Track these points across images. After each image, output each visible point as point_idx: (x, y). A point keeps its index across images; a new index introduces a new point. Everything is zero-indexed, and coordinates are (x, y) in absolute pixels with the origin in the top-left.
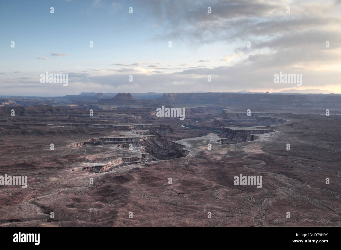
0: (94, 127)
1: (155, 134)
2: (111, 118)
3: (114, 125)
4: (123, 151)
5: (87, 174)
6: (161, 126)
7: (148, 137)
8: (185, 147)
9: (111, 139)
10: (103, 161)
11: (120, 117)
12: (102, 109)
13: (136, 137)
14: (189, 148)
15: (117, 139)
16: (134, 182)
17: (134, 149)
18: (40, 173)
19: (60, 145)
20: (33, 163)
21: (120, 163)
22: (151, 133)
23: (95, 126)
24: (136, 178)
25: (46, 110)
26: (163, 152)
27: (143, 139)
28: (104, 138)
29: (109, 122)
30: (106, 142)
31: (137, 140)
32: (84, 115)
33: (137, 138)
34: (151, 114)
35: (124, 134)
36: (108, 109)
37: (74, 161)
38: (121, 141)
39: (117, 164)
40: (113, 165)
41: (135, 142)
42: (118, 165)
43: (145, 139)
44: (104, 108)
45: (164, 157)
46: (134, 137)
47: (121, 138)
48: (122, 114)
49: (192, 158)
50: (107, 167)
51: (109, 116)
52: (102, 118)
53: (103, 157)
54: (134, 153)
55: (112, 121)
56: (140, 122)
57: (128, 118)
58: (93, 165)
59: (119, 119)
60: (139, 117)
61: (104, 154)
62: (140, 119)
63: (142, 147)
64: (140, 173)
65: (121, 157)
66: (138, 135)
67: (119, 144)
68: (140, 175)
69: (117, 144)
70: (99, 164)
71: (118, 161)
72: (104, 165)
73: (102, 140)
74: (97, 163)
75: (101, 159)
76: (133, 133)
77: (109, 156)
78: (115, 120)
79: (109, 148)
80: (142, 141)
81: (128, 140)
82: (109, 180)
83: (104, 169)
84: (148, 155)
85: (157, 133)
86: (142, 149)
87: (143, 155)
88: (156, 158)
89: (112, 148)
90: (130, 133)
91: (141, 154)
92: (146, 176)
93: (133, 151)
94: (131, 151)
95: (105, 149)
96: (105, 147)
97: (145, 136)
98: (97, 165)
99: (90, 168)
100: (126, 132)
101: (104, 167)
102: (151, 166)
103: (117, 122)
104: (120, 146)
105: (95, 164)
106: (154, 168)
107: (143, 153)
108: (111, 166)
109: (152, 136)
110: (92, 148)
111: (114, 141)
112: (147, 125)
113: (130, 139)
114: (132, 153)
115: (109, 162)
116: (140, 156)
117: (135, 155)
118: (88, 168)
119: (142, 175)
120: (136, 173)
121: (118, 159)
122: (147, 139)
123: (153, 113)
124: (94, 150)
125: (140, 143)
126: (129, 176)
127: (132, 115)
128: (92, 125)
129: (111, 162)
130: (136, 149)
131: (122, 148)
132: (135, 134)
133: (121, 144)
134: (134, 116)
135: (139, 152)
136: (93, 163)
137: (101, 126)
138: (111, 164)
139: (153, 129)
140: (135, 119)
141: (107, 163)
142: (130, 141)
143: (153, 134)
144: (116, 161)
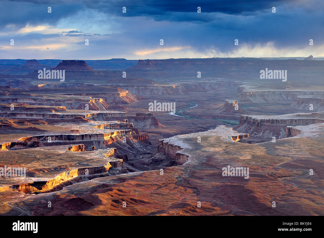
0: (26, 117)
1: (129, 127)
2: (53, 102)
3: (59, 113)
4: (79, 157)
5: (21, 196)
6: (137, 114)
7: (118, 132)
8: (180, 148)
9: (56, 136)
10: (47, 174)
12: (37, 87)
13: (98, 133)
14: (187, 150)
15: (66, 137)
16: (101, 208)
17: (97, 153)
21: (74, 177)
22: (121, 126)
23: (27, 115)
24: (105, 201)
27: (110, 136)
28: (44, 136)
30: (49, 141)
31: (99, 139)
34: (119, 94)
35: (78, 129)
36: (48, 87)
38: (73, 139)
40: (63, 180)
41: (96, 142)
42: (72, 180)
43: (113, 136)
44: (39, 86)
45: (145, 166)
46: (95, 133)
47: (74, 136)
48: (71, 95)
49: (194, 167)
50: (53, 183)
51: (49, 98)
52: (38, 102)
53: (46, 167)
54: (96, 160)
55: (56, 107)
56: (102, 108)
57: (81, 102)
58: (30, 180)
59: (66, 103)
60: (99, 100)
61: (48, 161)
62: (101, 103)
63: (109, 150)
64: (110, 192)
65: (75, 166)
66: (101, 129)
67: (71, 145)
68: (110, 196)
69: (67, 146)
70: (40, 178)
71: (72, 173)
72: (49, 181)
73: (41, 139)
74: (36, 176)
75: (44, 170)
76: (92, 126)
77: (56, 164)
78: (60, 105)
79: (54, 151)
80: (108, 139)
81: (84, 137)
82: (59, 205)
83: (49, 187)
84: (120, 162)
85: (132, 127)
86: (109, 152)
87: (113, 162)
88: (133, 167)
89: (59, 151)
90: (88, 126)
91: (110, 161)
92: (121, 197)
93: (95, 157)
94: (91, 157)
95: (48, 154)
96: (47, 150)
97: (112, 132)
98: (37, 181)
99: (26, 186)
100: (82, 126)
101: (48, 184)
102: (127, 181)
103: (64, 108)
104: (72, 148)
105: (34, 179)
106: (133, 183)
107: (111, 160)
108: (60, 182)
109: (124, 132)
110: (27, 152)
111: (61, 140)
112: (114, 114)
113: (88, 137)
114: (93, 160)
115: (56, 175)
116: (108, 165)
117: (99, 163)
118: (21, 185)
119: (115, 195)
120: (104, 192)
121: (71, 170)
122: (116, 136)
123: (122, 94)
124: (29, 155)
125: (104, 142)
126: (93, 197)
127: (87, 97)
128: (22, 114)
129: (59, 176)
130: (99, 153)
131: (76, 151)
132: (96, 128)
133: (73, 145)
134: (92, 97)
135: (105, 158)
136: (30, 178)
137: (37, 115)
138: (59, 179)
139: (125, 120)
140: (93, 104)
141: (53, 177)
142: (89, 140)
143: (126, 128)
144: (69, 173)
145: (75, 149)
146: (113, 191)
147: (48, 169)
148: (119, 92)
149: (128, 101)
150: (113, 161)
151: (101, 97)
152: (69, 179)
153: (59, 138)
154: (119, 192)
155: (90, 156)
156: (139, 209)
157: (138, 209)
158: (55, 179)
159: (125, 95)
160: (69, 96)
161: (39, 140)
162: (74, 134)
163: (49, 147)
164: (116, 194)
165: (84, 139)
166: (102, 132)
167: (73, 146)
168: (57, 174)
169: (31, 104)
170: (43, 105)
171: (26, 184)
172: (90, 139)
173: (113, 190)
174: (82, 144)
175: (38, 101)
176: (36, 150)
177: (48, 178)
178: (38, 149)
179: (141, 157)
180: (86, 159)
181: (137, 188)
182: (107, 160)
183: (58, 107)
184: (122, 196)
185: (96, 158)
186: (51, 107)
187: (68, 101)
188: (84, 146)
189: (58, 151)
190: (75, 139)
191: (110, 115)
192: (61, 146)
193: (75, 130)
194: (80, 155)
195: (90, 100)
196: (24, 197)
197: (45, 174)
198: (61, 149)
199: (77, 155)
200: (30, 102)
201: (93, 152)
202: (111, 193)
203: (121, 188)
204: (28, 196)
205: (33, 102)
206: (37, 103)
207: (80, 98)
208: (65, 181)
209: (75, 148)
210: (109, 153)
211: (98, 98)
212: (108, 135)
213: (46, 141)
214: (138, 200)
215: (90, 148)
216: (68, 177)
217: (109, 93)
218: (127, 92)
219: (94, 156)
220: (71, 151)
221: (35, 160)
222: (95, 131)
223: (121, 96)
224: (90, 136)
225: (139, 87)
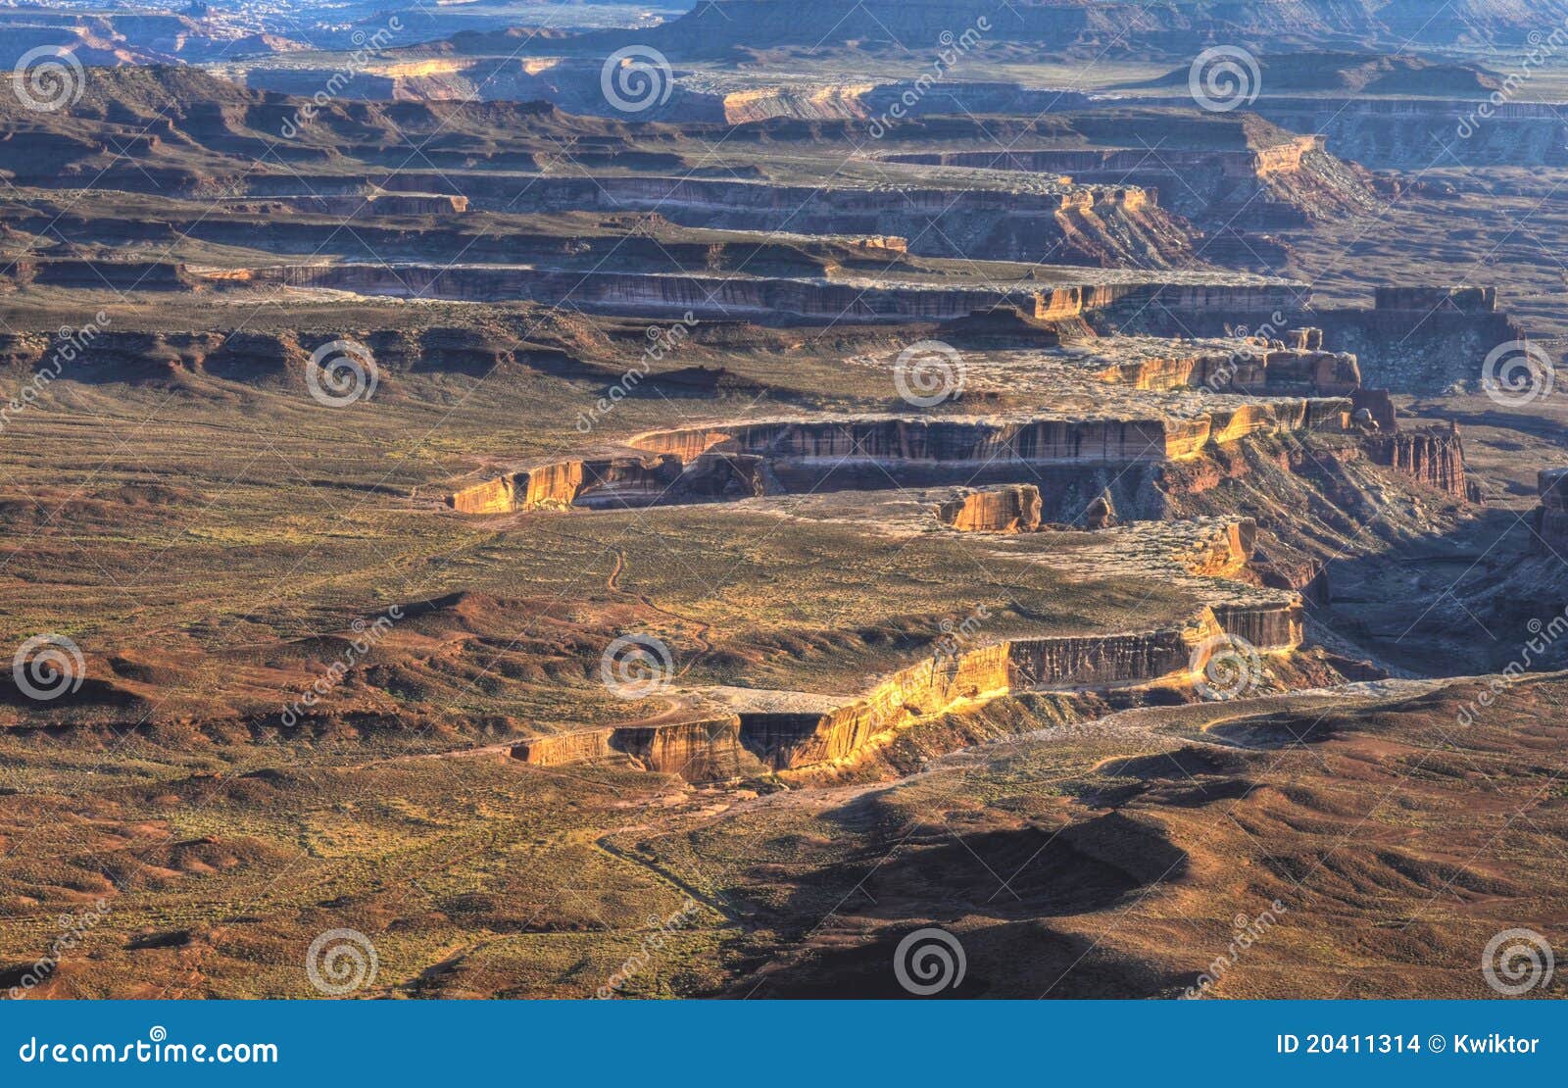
0: (658, 302)
1: (1325, 377)
2: (824, 210)
3: (867, 283)
4: (1015, 567)
5: (669, 801)
6: (1381, 297)
7: (1257, 414)
9: (859, 429)
10: (816, 667)
11: (916, 196)
12: (714, 107)
13: (1125, 417)
15: (917, 436)
16: (1187, 901)
17: (1127, 547)
18: (200, 772)
19: (342, 486)
20: (122, 668)
21: (986, 696)
22: (1278, 376)
23: (666, 286)
24: (1206, 863)
25: (150, 114)
26: (1424, 588)
27: (1202, 439)
28: (784, 425)
29: (814, 248)
30: (810, 460)
32: (547, 170)
33: (1132, 423)
34: (1250, 158)
35: (994, 386)
36: (786, 111)
37: (517, 657)
38: (964, 453)
39: (959, 704)
40: (915, 711)
41: (1111, 471)
42: (973, 716)
43: (1222, 438)
44: (732, 100)
45: (1445, 644)
46: (1105, 412)
47: (970, 428)
48: (935, 160)
50: (857, 727)
51: (800, 180)
52: (728, 208)
53: (808, 626)
54: (1128, 593)
55: (844, 243)
56: (1142, 248)
57: (1003, 208)
58: (713, 705)
59: (906, 212)
60: (1120, 195)
61: (818, 589)
62: (1133, 219)
63: (1206, 531)
64: (1237, 805)
65: (995, 625)
66: (1139, 387)
67: (960, 489)
68: (1242, 832)
69: (930, 492)
70: (778, 694)
71: (972, 669)
72: (834, 713)
73: (761, 445)
74: (751, 681)
75: (797, 641)
76: (1084, 372)
77: (871, 609)
78: (870, 229)
79: (851, 525)
80: (1189, 457)
81: (1034, 442)
82: (910, 869)
83: (831, 750)
84: (1284, 614)
85: (1352, 377)
86: (1210, 543)
87: (1236, 609)
88: (1361, 646)
89: (884, 526)
90: (1057, 369)
91: (1216, 605)
92: (1310, 840)
93: (1119, 570)
94: (1091, 568)
95: (820, 541)
96: (810, 514)
97: (1221, 409)
98: (759, 711)
99: (692, 737)
100: (1016, 364)
101: (826, 733)
102: (1342, 740)
103: (898, 248)
104: (961, 505)
105: (741, 700)
106: (1383, 754)
107: (1227, 595)
108: (900, 725)
109: (1294, 411)
110: (682, 527)
111: (888, 453)
112: (1222, 290)
113: (1063, 439)
114: (1108, 593)
115: (873, 677)
116: (1202, 625)
117: (1144, 610)
118: (664, 729)
119: (1268, 826)
120: (1196, 800)
121: (967, 650)
122: (1246, 436)
123: (1276, 156)
124: (700, 546)
125: (1168, 478)
126: (1133, 828)
127: (1046, 178)
128: (638, 282)
129: (893, 685)
130: (1141, 547)
131: (988, 527)
132: (1110, 379)
133: (971, 490)
134: (1076, 180)
135: (1183, 582)
136: (712, 688)
137: (728, 292)
138: (896, 702)
139: (1305, 333)
140: (1082, 223)
141: (856, 692)
142: (1064, 461)
143: (1307, 383)
144: (952, 671)
145: (978, 516)
146: (1253, 799)
147: (823, 634)
148: (1251, 145)
149: (1315, 208)
150: (1235, 603)
151: (1133, 180)
152: (951, 705)
153: (877, 444)
154: (1297, 807)
155: (1080, 561)
156: (1441, 924)
157: (1437, 928)
158: (870, 703)
159: (1295, 167)
160: (923, 172)
161: (753, 452)
162: (972, 420)
163: (820, 500)
164: (1277, 817)
165: (1033, 454)
166: (1150, 411)
167: (966, 494)
168: (880, 671)
169: (682, 218)
170: (761, 228)
171: (695, 725)
172: (1073, 451)
173: (1258, 793)
174: (1027, 486)
175: (729, 197)
176: (739, 516)
177: (824, 693)
178: (753, 510)
179: (1415, 580)
180: (1058, 580)
181: (1415, 787)
182: (1200, 594)
183: (857, 241)
184: (1318, 831)
185: (1122, 578)
186: (813, 238)
187: (921, 205)
188: (1038, 501)
189: (879, 524)
190: (976, 454)
191: (1200, 300)
192: (893, 494)
193: (979, 394)
194: (1020, 556)
195: (1059, 198)
196: (690, 809)
197: (803, 668)
198: (892, 511)
199: (1001, 554)
200: (680, 203)
201: (1105, 541)
202: (1244, 811)
203: (1307, 781)
204: (712, 803)
205: (699, 204)
206: (721, 212)
207: (998, 186)
208: (931, 718)
209: (978, 511)
210: (1205, 546)
211: (1116, 188)
212: (1194, 431)
213: (798, 459)
214: (1429, 865)
215: (1072, 510)
216: (945, 691)
217: (1185, 148)
218: (1308, 143)
219: (1108, 566)
220: (955, 526)
221: (738, 579)
222: (1104, 402)
223: (1270, 175)
224: (1077, 433)
225: (1390, 110)
